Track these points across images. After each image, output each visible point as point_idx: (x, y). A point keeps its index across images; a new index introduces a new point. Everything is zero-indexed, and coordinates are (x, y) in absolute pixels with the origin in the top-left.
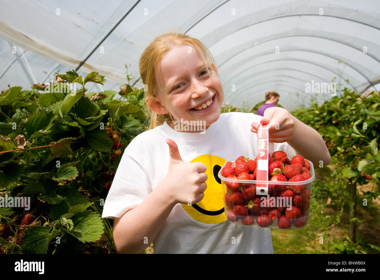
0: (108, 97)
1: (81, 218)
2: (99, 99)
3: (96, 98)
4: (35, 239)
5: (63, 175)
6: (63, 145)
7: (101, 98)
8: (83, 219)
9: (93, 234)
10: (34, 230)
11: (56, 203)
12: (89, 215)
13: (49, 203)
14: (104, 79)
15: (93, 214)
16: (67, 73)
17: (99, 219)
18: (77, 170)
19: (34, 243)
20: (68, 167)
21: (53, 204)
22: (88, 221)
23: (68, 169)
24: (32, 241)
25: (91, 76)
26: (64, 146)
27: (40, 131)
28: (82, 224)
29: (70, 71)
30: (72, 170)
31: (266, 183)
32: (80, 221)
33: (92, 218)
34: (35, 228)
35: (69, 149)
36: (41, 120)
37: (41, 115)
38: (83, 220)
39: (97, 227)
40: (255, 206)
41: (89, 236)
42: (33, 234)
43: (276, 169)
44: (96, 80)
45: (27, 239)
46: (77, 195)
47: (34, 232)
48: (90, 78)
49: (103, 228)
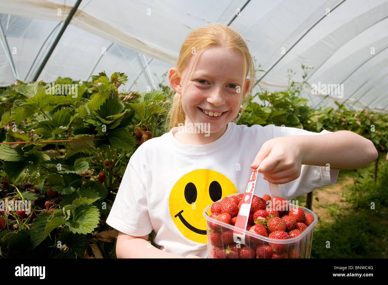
0: (141, 97)
1: (83, 211)
2: (132, 99)
3: (129, 98)
4: (44, 223)
5: (78, 169)
6: (83, 141)
7: (134, 98)
8: (86, 211)
9: (88, 227)
10: (45, 216)
11: (65, 194)
12: (90, 209)
13: (59, 193)
14: (127, 79)
15: (93, 208)
16: (100, 74)
17: (97, 214)
18: (88, 165)
19: (43, 227)
20: (82, 162)
21: (62, 194)
22: (89, 214)
23: (82, 164)
24: (41, 225)
25: (115, 76)
26: (85, 143)
27: (60, 127)
28: (84, 216)
29: (102, 72)
30: (84, 165)
31: (243, 232)
32: (82, 213)
33: (92, 212)
34: (46, 214)
35: (91, 146)
36: (66, 117)
37: (65, 113)
38: (85, 213)
39: (94, 221)
40: (232, 253)
41: (85, 228)
42: (43, 219)
43: (260, 218)
44: (118, 80)
45: (38, 223)
46: (89, 189)
47: (45, 218)
48: (115, 78)
49: (98, 222)
